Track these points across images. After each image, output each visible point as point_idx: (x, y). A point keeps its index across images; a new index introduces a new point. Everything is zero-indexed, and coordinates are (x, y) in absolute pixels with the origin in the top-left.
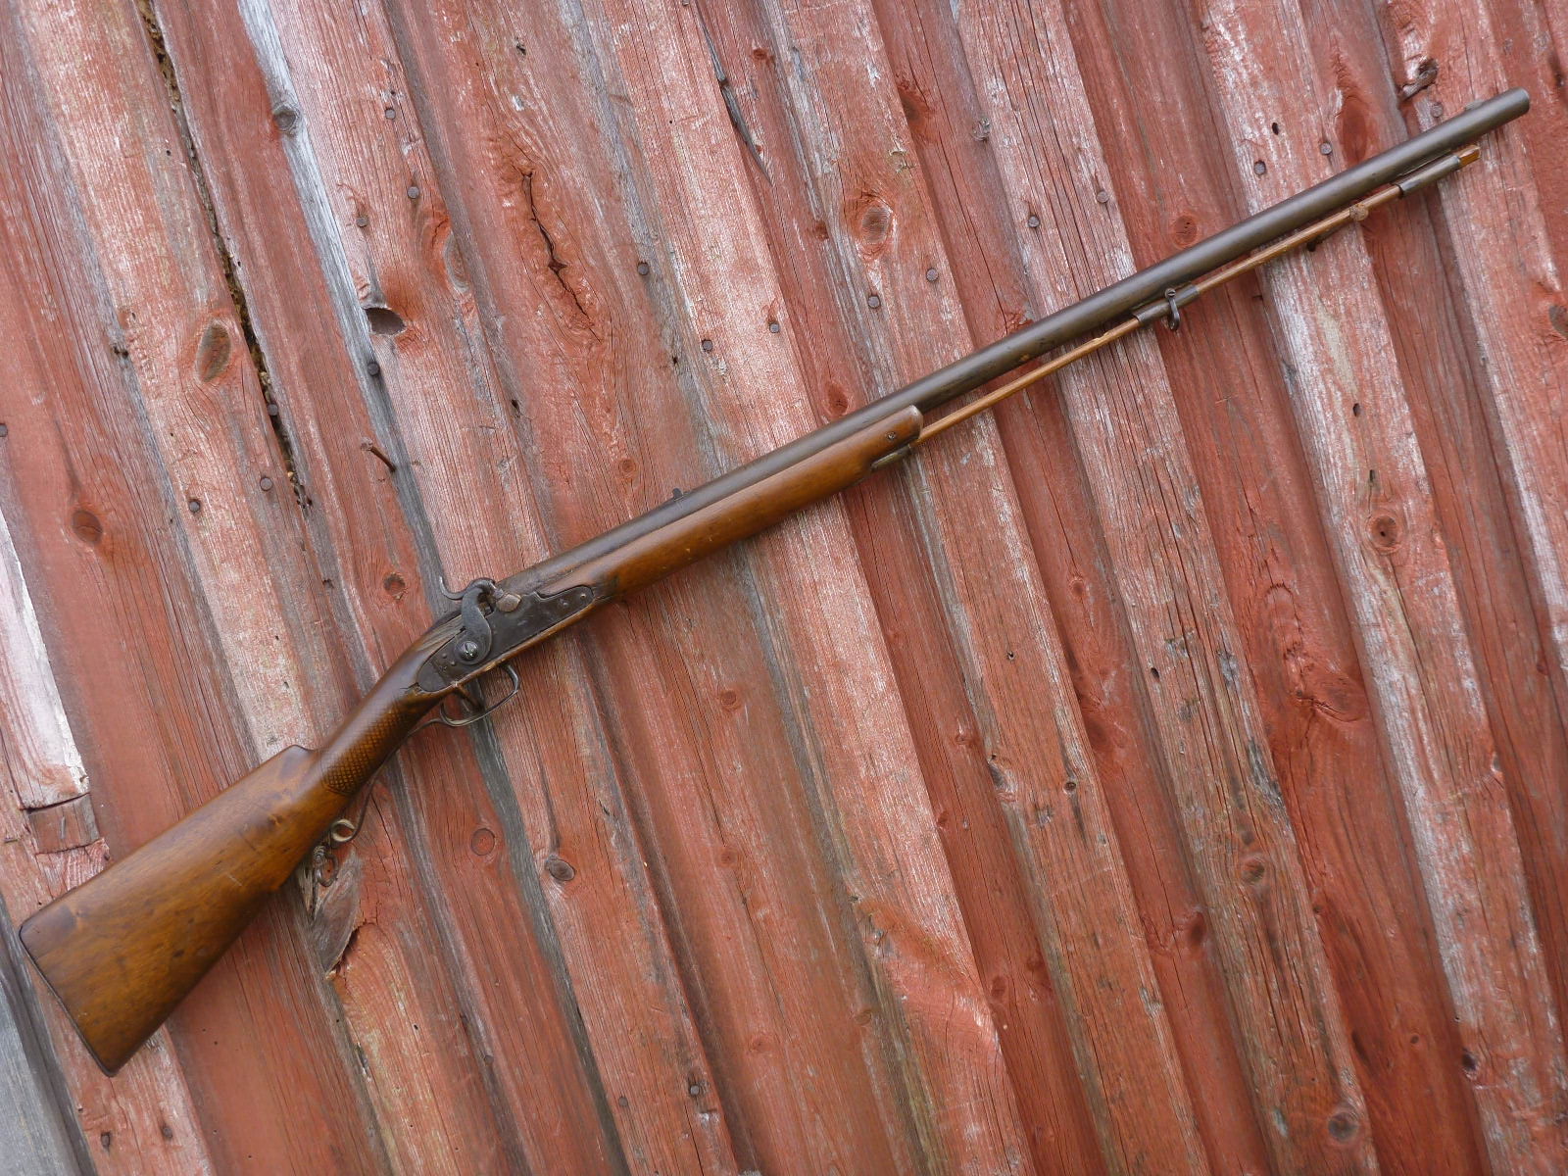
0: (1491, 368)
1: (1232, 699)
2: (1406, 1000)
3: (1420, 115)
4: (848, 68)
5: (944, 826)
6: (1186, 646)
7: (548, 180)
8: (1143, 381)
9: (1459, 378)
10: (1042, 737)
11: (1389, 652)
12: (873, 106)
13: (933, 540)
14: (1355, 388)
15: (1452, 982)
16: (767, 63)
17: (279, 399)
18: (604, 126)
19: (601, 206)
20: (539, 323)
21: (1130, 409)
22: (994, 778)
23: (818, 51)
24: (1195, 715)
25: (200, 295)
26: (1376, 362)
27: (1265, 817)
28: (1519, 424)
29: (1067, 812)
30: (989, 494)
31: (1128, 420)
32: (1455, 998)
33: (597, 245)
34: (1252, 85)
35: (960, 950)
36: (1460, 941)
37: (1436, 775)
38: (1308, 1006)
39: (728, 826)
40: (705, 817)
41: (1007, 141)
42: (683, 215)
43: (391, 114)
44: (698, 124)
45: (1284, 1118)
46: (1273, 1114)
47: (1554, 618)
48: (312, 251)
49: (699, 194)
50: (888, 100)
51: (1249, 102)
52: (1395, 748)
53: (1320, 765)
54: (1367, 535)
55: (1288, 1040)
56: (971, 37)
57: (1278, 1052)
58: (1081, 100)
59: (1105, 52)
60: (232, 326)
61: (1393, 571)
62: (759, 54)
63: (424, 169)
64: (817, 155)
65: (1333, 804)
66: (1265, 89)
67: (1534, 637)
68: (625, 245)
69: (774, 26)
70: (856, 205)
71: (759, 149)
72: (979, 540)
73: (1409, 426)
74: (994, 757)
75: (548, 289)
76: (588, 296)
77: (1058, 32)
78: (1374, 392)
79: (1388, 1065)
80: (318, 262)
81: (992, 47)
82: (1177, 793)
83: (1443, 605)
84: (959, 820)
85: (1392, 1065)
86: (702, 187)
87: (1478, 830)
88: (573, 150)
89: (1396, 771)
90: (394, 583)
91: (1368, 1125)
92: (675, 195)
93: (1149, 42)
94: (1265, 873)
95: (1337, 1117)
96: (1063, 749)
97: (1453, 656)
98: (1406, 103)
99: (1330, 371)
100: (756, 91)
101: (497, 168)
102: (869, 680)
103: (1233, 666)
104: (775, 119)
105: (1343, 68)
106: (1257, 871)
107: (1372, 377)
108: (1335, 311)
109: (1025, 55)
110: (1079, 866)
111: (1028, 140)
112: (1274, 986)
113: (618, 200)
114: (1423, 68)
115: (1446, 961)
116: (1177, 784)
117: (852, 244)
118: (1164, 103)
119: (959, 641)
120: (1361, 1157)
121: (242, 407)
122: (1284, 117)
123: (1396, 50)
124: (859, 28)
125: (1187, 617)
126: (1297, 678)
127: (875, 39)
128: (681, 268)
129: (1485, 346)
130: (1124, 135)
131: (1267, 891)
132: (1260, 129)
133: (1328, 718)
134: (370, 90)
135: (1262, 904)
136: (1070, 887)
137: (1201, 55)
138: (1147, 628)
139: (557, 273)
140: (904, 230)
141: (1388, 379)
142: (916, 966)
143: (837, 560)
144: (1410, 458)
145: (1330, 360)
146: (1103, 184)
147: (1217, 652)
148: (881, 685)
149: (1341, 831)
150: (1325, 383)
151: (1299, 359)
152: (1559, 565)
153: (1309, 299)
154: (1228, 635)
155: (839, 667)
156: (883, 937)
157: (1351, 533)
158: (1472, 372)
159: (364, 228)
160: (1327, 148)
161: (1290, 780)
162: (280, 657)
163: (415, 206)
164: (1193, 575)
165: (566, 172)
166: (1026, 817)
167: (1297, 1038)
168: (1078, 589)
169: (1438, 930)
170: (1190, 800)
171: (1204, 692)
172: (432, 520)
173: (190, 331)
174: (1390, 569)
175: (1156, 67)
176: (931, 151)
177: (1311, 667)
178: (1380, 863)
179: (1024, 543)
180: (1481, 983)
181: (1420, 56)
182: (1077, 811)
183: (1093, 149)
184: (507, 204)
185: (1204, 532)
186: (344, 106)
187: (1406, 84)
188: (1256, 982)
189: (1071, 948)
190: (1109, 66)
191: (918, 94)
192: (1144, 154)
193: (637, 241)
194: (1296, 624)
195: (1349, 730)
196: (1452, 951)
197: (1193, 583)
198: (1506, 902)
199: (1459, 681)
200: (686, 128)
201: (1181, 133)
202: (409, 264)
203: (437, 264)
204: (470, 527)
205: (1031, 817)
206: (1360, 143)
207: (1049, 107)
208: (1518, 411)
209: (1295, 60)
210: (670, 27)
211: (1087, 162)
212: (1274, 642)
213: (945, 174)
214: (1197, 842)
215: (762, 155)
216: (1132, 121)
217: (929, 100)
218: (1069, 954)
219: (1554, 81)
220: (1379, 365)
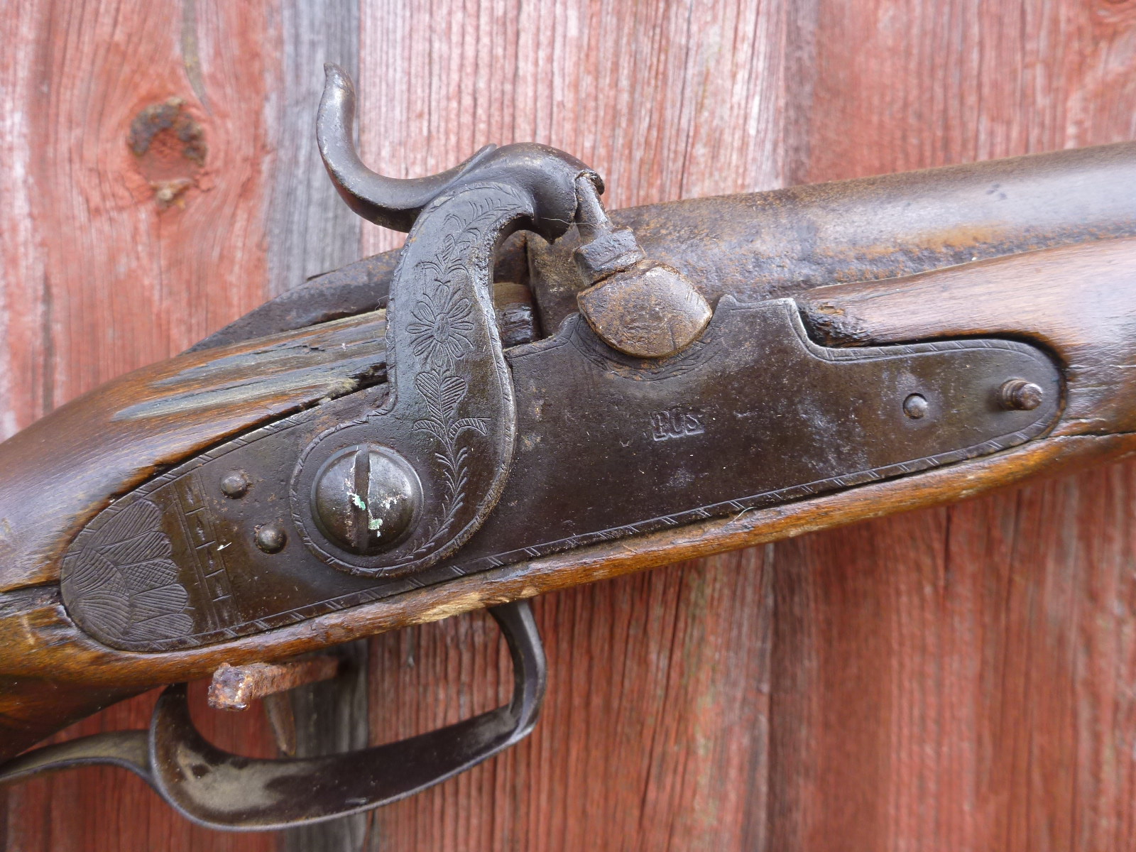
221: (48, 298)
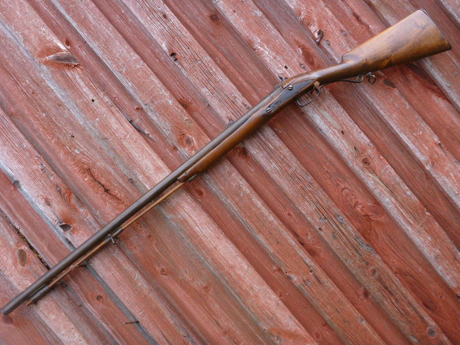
0: (375, 104)
1: (345, 227)
2: (434, 287)
3: (324, 46)
4: (163, 103)
5: (282, 297)
6: (325, 218)
7: (95, 168)
8: (281, 151)
9: (367, 110)
10: (297, 261)
11: (382, 194)
12: (174, 110)
13: (242, 220)
14: (339, 127)
15: (444, 277)
16: (141, 110)
17: (46, 261)
18: (104, 147)
19: (112, 169)
20: (109, 208)
21: (280, 161)
22: (289, 278)
23: (152, 102)
24: (337, 236)
25: (12, 243)
26: (342, 117)
27: (369, 256)
28: (389, 116)
29: (313, 279)
30: (252, 201)
31: (281, 164)
32: (446, 281)
33: (115, 180)
34: (274, 59)
35: (301, 331)
36: (440, 265)
37: (411, 222)
38: (406, 302)
39: (221, 324)
40: (214, 324)
41: (215, 103)
42: (135, 163)
43: (43, 171)
44: (128, 136)
45: (414, 337)
46: (410, 337)
47: (424, 164)
48: (39, 216)
49: (137, 155)
50: (177, 107)
51: (276, 63)
52: (397, 220)
53: (378, 232)
54: (361, 165)
55: (405, 314)
56: (193, 80)
57: (404, 319)
58: (230, 83)
59: (231, 67)
60: (25, 248)
61: (373, 171)
62: (138, 109)
63: (59, 181)
64: (164, 130)
65: (387, 242)
66: (279, 58)
67: (421, 170)
68: (123, 176)
69: (138, 101)
70: (181, 138)
71: (149, 134)
72: (255, 214)
73: (359, 130)
74: (286, 272)
75: (107, 198)
76: (119, 195)
77: (216, 68)
78: (345, 125)
79: (437, 307)
80: (41, 218)
81: (199, 80)
82: (342, 259)
83: (391, 175)
84: (285, 293)
85: (438, 307)
86: (137, 153)
87: (430, 232)
88: (98, 157)
89: (400, 226)
90: (99, 298)
91: (439, 328)
92: (130, 158)
93: (242, 58)
94: (377, 271)
95: (429, 330)
96: (304, 262)
97: (401, 187)
98: (319, 44)
99: (331, 125)
100: (141, 119)
101: (79, 171)
102: (242, 267)
103: (341, 218)
104: (149, 124)
105: (298, 42)
106: (374, 271)
107: (343, 122)
108: (325, 109)
109: (209, 79)
110: (324, 292)
111: (220, 100)
112: (394, 301)
113: (116, 165)
114: (319, 33)
115: (439, 272)
116: (341, 257)
117: (184, 150)
118: (253, 73)
119: (262, 245)
120: (441, 338)
121: (36, 269)
122: (287, 63)
123: (310, 31)
124: (161, 91)
125: (322, 210)
126: (361, 211)
127: (167, 92)
128: (140, 177)
129: (370, 99)
130: (246, 86)
131: (379, 276)
132: (282, 69)
133: (375, 219)
134: (35, 167)
135: (380, 280)
136: (324, 299)
137: (257, 56)
138: (313, 218)
139: (108, 192)
140: (197, 140)
141: (347, 120)
142: (291, 341)
143: (218, 238)
144: (364, 139)
145: (329, 122)
146: (246, 103)
147: (335, 216)
148: (246, 267)
149: (393, 248)
150: (331, 129)
151: (321, 126)
152: (418, 149)
153: (316, 109)
154: (336, 210)
155: (232, 267)
156: (278, 337)
157: (357, 167)
158: (371, 107)
159: (49, 205)
160: (303, 66)
161: (372, 241)
162: (76, 334)
163: (60, 193)
164: (318, 198)
165: (98, 164)
166: (303, 285)
167: (407, 313)
168: (289, 214)
169: (433, 265)
170: (346, 260)
171: (336, 229)
172: (101, 276)
173: (13, 254)
174: (372, 171)
175: (247, 64)
176: (196, 114)
177: (363, 207)
178: (408, 253)
179: (268, 210)
180: (452, 274)
181: (317, 30)
182: (316, 278)
183: (239, 95)
184: (86, 180)
185: (316, 185)
186: (30, 174)
187: (316, 39)
188: (388, 303)
189: (332, 316)
190: (234, 70)
191: (185, 100)
192: (254, 89)
193: (126, 174)
194: (354, 197)
195: (382, 219)
196: (439, 269)
197: (319, 200)
198: (448, 248)
199: (406, 193)
200: (125, 139)
201: (262, 79)
202: (65, 209)
203: (73, 206)
204: (113, 274)
205: (304, 284)
206: (311, 59)
207: (222, 90)
208: (387, 113)
209: (283, 47)
210: (110, 114)
211: (239, 99)
212: (350, 205)
213: (202, 119)
214: (353, 271)
215: (150, 136)
216: (247, 81)
217: (189, 100)
218: (332, 318)
219: (357, 20)
220: (343, 118)
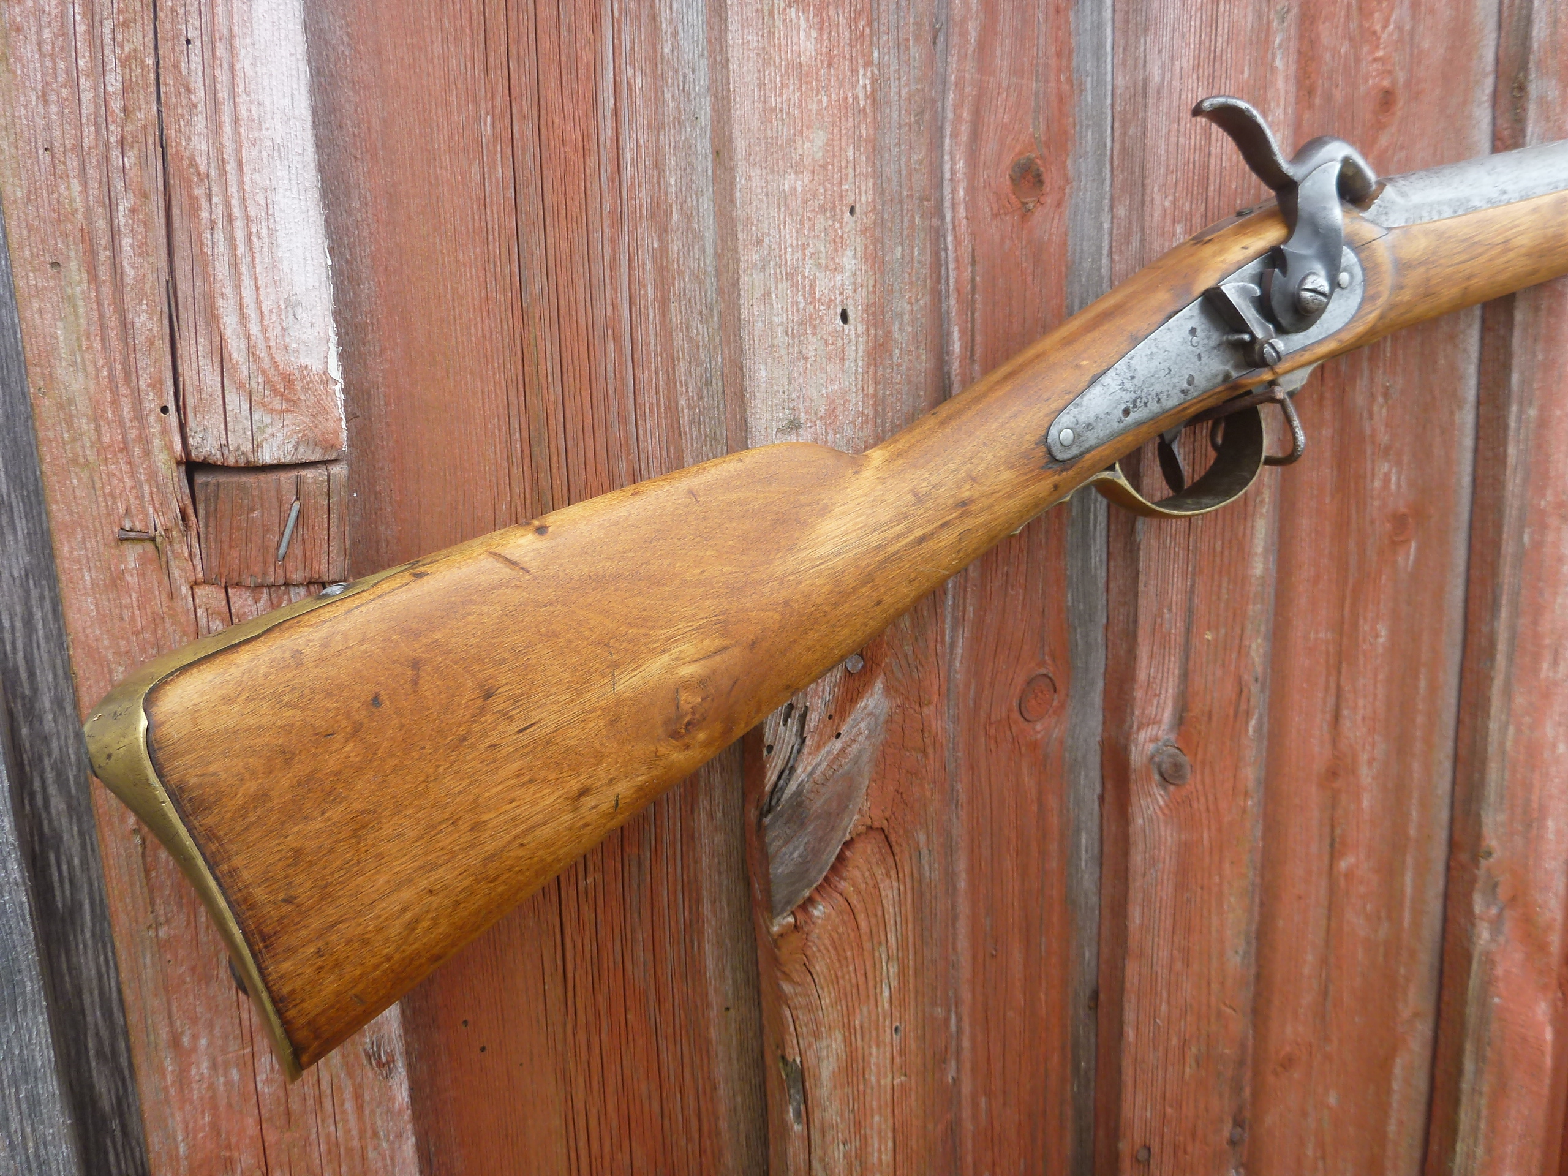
221: (974, 262)
